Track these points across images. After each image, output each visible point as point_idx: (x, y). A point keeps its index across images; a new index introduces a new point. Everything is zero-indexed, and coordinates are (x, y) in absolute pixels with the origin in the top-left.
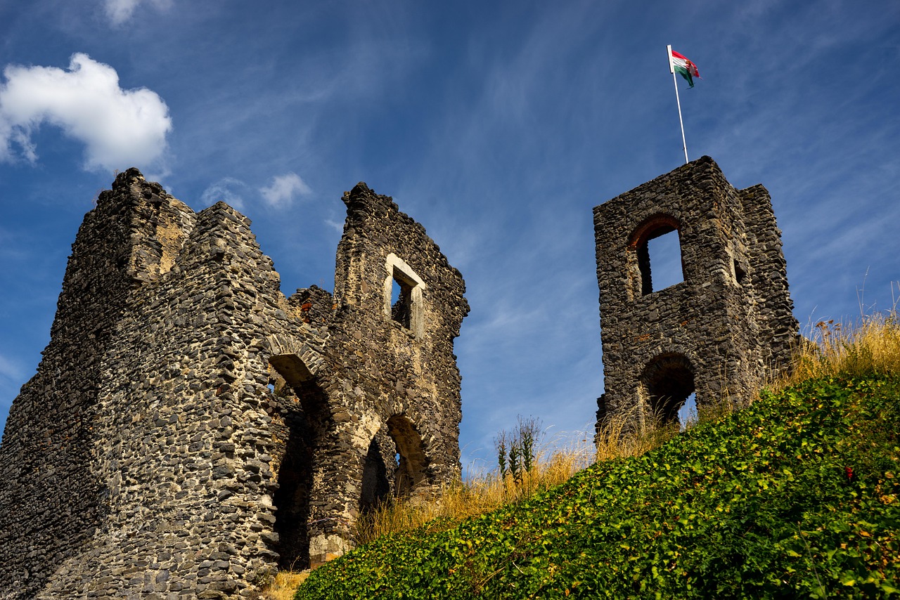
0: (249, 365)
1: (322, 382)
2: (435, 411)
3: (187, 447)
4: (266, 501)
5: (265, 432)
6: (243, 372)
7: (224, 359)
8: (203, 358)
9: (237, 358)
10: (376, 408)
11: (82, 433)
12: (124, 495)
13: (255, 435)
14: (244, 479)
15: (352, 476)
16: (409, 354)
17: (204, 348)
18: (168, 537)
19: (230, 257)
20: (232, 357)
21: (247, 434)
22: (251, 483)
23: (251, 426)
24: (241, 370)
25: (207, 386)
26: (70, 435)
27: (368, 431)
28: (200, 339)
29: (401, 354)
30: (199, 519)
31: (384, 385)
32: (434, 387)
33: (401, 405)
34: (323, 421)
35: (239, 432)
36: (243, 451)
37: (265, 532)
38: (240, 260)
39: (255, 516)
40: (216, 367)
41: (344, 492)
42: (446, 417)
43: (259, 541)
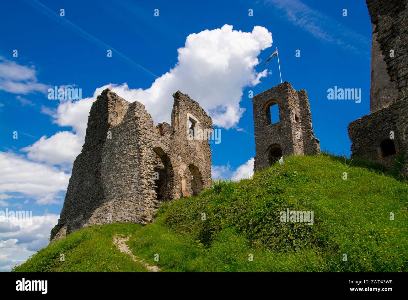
0: (147, 152)
1: (168, 155)
2: (203, 162)
3: (130, 176)
4: (154, 191)
5: (153, 172)
6: (145, 154)
7: (140, 150)
8: (133, 150)
9: (143, 150)
10: (185, 162)
11: (97, 171)
12: (112, 190)
13: (150, 172)
14: (147, 185)
15: (178, 183)
16: (195, 145)
17: (133, 147)
18: (126, 202)
19: (140, 118)
20: (142, 149)
21: (147, 172)
22: (150, 186)
23: (148, 170)
24: (144, 153)
25: (135, 158)
26: (94, 172)
27: (183, 169)
28: (132, 144)
29: (192, 145)
30: (135, 197)
31: (187, 155)
32: (203, 155)
33: (193, 161)
34: (169, 167)
35: (145, 172)
36: (147, 177)
37: (154, 200)
38: (142, 119)
39: (151, 196)
40: (137, 152)
41: (176, 188)
42: (207, 164)
43: (153, 203)
